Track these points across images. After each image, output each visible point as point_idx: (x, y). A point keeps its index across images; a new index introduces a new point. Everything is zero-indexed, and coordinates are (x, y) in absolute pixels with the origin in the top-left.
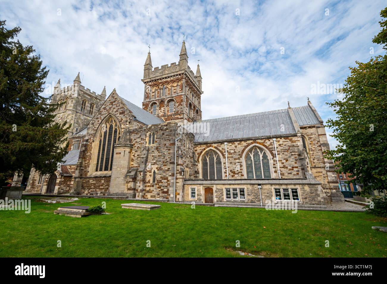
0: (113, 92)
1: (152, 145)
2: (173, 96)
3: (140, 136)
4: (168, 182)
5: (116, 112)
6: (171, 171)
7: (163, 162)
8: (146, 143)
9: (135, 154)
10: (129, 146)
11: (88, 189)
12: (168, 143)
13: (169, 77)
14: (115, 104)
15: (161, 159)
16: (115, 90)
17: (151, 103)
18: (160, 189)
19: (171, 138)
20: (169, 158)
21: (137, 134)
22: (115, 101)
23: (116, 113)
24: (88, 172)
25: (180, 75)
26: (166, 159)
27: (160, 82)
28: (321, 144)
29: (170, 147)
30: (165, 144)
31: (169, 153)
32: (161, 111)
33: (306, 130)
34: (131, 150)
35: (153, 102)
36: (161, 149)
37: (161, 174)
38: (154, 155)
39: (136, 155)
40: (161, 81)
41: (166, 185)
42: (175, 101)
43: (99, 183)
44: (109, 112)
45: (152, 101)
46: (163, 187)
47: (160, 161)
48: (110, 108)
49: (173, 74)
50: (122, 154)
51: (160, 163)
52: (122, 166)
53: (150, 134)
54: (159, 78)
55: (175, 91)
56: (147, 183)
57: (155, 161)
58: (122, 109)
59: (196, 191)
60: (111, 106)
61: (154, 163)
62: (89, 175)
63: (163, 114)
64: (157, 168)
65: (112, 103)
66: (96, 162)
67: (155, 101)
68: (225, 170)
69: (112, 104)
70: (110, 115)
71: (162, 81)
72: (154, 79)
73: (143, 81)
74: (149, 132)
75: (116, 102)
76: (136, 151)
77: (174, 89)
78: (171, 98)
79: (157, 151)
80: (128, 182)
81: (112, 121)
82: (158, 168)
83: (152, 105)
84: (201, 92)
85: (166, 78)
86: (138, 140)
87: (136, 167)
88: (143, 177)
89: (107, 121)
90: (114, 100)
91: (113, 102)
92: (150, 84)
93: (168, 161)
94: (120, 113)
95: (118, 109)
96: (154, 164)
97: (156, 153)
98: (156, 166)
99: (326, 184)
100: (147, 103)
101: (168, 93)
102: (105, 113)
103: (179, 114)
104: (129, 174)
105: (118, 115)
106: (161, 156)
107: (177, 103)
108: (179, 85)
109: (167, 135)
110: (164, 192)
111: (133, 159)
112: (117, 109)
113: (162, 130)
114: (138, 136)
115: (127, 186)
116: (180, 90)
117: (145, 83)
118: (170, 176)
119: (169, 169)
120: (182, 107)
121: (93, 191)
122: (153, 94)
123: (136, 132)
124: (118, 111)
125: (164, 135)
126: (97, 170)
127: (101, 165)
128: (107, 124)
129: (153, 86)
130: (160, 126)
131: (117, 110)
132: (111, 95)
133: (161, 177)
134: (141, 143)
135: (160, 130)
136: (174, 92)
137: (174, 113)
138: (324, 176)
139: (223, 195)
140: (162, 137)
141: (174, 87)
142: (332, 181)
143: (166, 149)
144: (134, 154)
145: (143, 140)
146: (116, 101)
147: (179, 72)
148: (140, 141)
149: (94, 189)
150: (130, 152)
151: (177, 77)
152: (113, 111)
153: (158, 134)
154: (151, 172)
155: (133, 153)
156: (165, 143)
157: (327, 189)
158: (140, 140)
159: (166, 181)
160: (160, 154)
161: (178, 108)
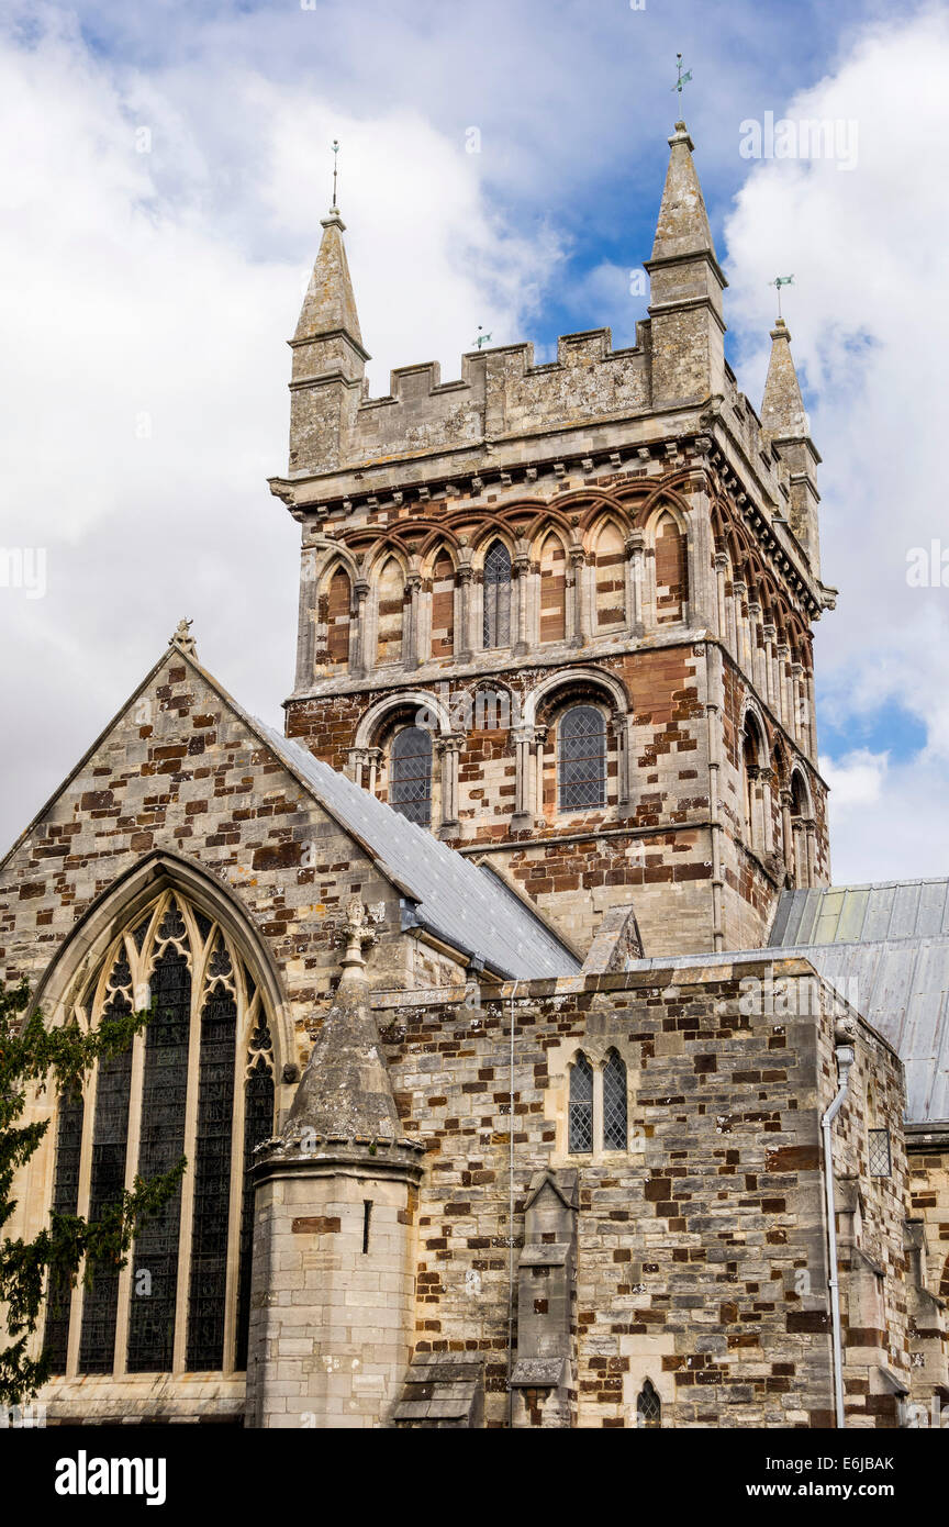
0: (176, 661)
1: (601, 1155)
2: (586, 652)
3: (487, 1074)
5: (213, 841)
6: (802, 1387)
7: (728, 1312)
8: (549, 1136)
9: (446, 1230)
10: (396, 1158)
12: (755, 1148)
13: (545, 468)
14: (202, 773)
15: (702, 1286)
16: (181, 642)
17: (375, 713)
19: (778, 1100)
20: (776, 1275)
21: (448, 1049)
22: (198, 745)
23: (224, 852)
25: (657, 449)
26: (753, 1288)
27: (453, 505)
29: (783, 1182)
30: (733, 1157)
31: (774, 1238)
32: (474, 794)
34: (414, 1196)
35: (393, 700)
36: (697, 1197)
37: (709, 1417)
38: (627, 1242)
39: (456, 1243)
40: (468, 502)
42: (620, 699)
44: (142, 840)
45: (384, 691)
47: (691, 1303)
48: (156, 803)
49: (583, 443)
50: (352, 1226)
51: (698, 1315)
52: (359, 1337)
53: (580, 1054)
54: (443, 469)
55: (610, 600)
57: (643, 1302)
58: (279, 821)
60: (160, 784)
61: (638, 1314)
63: (506, 819)
64: (669, 1363)
65: (169, 759)
67: (408, 697)
69: (172, 768)
70: (160, 870)
71: (480, 502)
72: (394, 478)
73: (284, 497)
74: (570, 1045)
75: (209, 749)
76: (458, 1209)
77: (604, 588)
78: (582, 674)
79: (661, 1212)
81: (173, 925)
82: (680, 1360)
83: (381, 733)
84: (819, 596)
85: (518, 473)
86: (471, 1109)
87: (471, 1345)
89: (132, 919)
90: (190, 731)
91: (180, 751)
92: (359, 521)
93: (769, 1307)
94: (265, 859)
95: (241, 815)
96: (640, 1330)
97: (653, 1234)
98: (665, 1344)
100: (339, 706)
101: (545, 622)
102: (102, 844)
103: (669, 834)
104: (419, 1409)
105: (243, 871)
106: (700, 1255)
107: (643, 720)
108: (650, 544)
109: (739, 1078)
111: (434, 1278)
112: (226, 817)
113: (691, 1028)
114: (467, 1070)
116: (665, 591)
117: (306, 511)
119: (784, 1369)
120: (689, 759)
122: (390, 622)
123: (441, 1037)
124: (236, 839)
125: (710, 1077)
126: (53, 1364)
127: (90, 1322)
128: (130, 942)
129: (389, 546)
130: (669, 993)
131: (223, 827)
132: (157, 682)
134: (502, 1138)
135: (669, 1026)
136: (606, 617)
137: (608, 813)
140: (699, 1091)
141: (595, 560)
143: (745, 1195)
144: (435, 1232)
145: (521, 1110)
146: (211, 739)
147: (648, 425)
148: (487, 1122)
150: (404, 1218)
151: (630, 467)
152: (183, 833)
153: (659, 1061)
154: (619, 1399)
155: (425, 1221)
156: (726, 1146)
158: (483, 1112)
160: (694, 1241)
161: (649, 770)
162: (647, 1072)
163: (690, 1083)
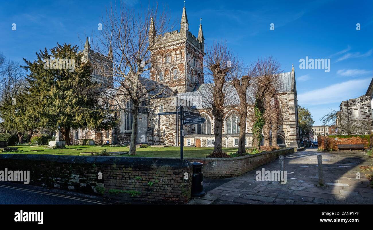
2: (176, 64)
4: (173, 136)
7: (170, 124)
8: (158, 111)
10: (147, 113)
11: (122, 141)
13: (172, 45)
17: (157, 70)
18: (168, 141)
19: (173, 108)
20: (173, 121)
24: (120, 130)
25: (181, 43)
26: (171, 122)
27: (164, 49)
28: (290, 107)
31: (173, 118)
32: (166, 78)
33: (280, 96)
34: (148, 116)
35: (159, 69)
36: (168, 116)
37: (168, 132)
38: (163, 119)
41: (172, 138)
42: (178, 68)
43: (129, 137)
46: (170, 139)
47: (168, 123)
49: (175, 43)
50: (143, 119)
51: (168, 124)
52: (144, 127)
54: (162, 46)
56: (160, 137)
57: (164, 123)
59: (191, 142)
62: (121, 132)
63: (169, 80)
64: (166, 128)
66: (124, 124)
68: (212, 128)
71: (166, 49)
72: (159, 47)
74: (159, 104)
76: (151, 117)
77: (177, 57)
78: (175, 66)
79: (165, 117)
80: (148, 137)
83: (158, 73)
84: (204, 54)
85: (169, 46)
86: (152, 109)
87: (153, 127)
88: (158, 133)
92: (156, 51)
93: (172, 124)
96: (164, 126)
97: (165, 119)
99: (288, 137)
100: (154, 70)
101: (172, 61)
103: (182, 81)
104: (149, 132)
106: (168, 120)
107: (180, 71)
108: (181, 53)
109: (171, 106)
110: (171, 142)
111: (150, 122)
115: (148, 139)
116: (182, 58)
118: (174, 132)
119: (174, 128)
120: (184, 74)
121: (126, 142)
122: (159, 61)
125: (169, 106)
126: (125, 129)
127: (128, 126)
130: (166, 100)
133: (169, 133)
135: (166, 103)
136: (177, 60)
137: (177, 79)
138: (288, 131)
139: (206, 143)
141: (177, 55)
142: (292, 134)
143: (171, 115)
144: (150, 119)
145: (156, 109)
147: (180, 41)
149: (126, 141)
150: (147, 118)
151: (179, 45)
154: (162, 131)
157: (288, 140)
159: (172, 135)
160: (167, 119)
161: (180, 76)
162: (165, 106)
163: (167, 107)
